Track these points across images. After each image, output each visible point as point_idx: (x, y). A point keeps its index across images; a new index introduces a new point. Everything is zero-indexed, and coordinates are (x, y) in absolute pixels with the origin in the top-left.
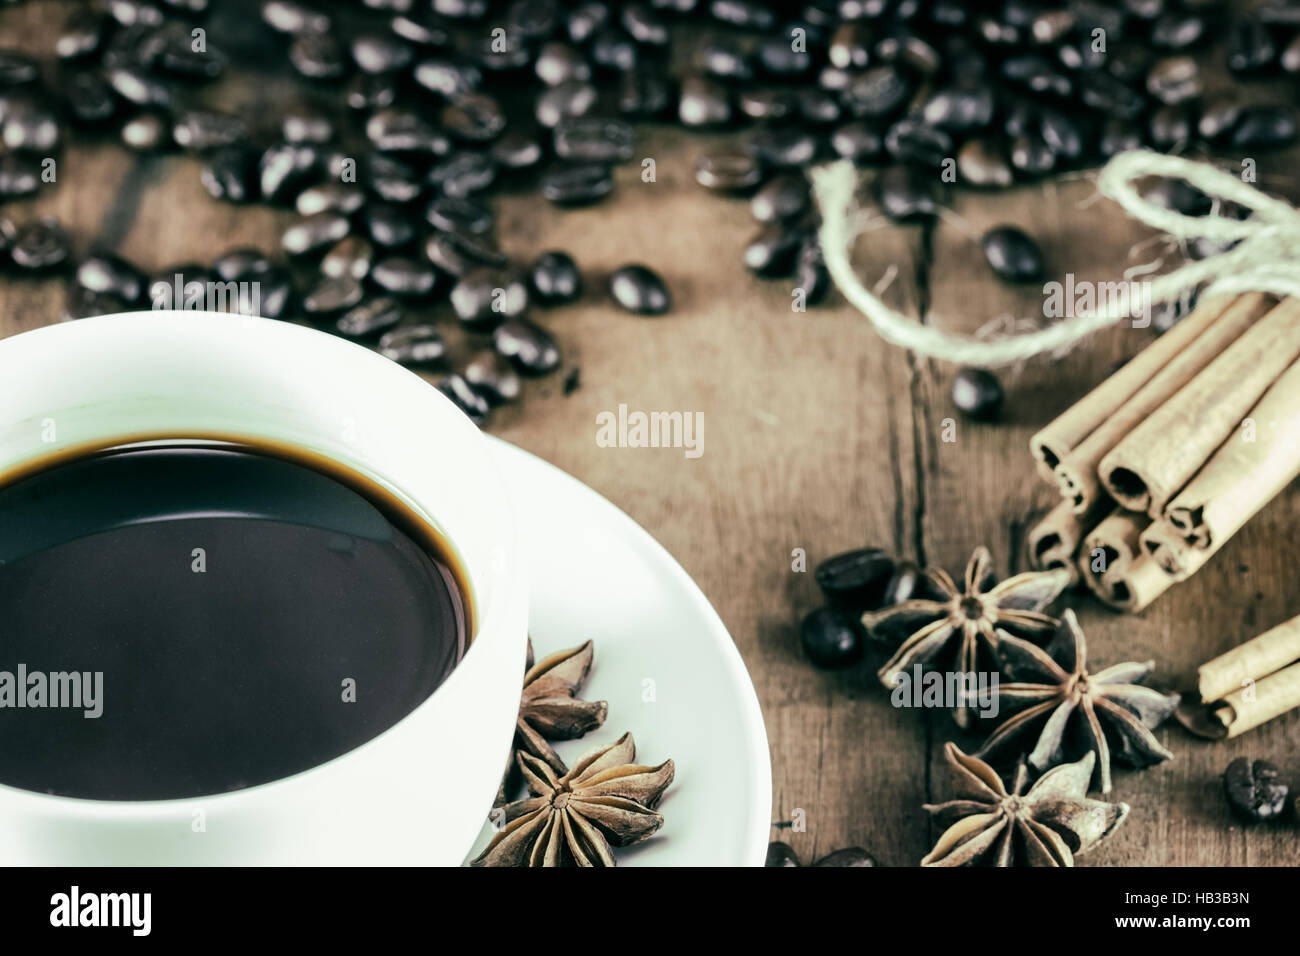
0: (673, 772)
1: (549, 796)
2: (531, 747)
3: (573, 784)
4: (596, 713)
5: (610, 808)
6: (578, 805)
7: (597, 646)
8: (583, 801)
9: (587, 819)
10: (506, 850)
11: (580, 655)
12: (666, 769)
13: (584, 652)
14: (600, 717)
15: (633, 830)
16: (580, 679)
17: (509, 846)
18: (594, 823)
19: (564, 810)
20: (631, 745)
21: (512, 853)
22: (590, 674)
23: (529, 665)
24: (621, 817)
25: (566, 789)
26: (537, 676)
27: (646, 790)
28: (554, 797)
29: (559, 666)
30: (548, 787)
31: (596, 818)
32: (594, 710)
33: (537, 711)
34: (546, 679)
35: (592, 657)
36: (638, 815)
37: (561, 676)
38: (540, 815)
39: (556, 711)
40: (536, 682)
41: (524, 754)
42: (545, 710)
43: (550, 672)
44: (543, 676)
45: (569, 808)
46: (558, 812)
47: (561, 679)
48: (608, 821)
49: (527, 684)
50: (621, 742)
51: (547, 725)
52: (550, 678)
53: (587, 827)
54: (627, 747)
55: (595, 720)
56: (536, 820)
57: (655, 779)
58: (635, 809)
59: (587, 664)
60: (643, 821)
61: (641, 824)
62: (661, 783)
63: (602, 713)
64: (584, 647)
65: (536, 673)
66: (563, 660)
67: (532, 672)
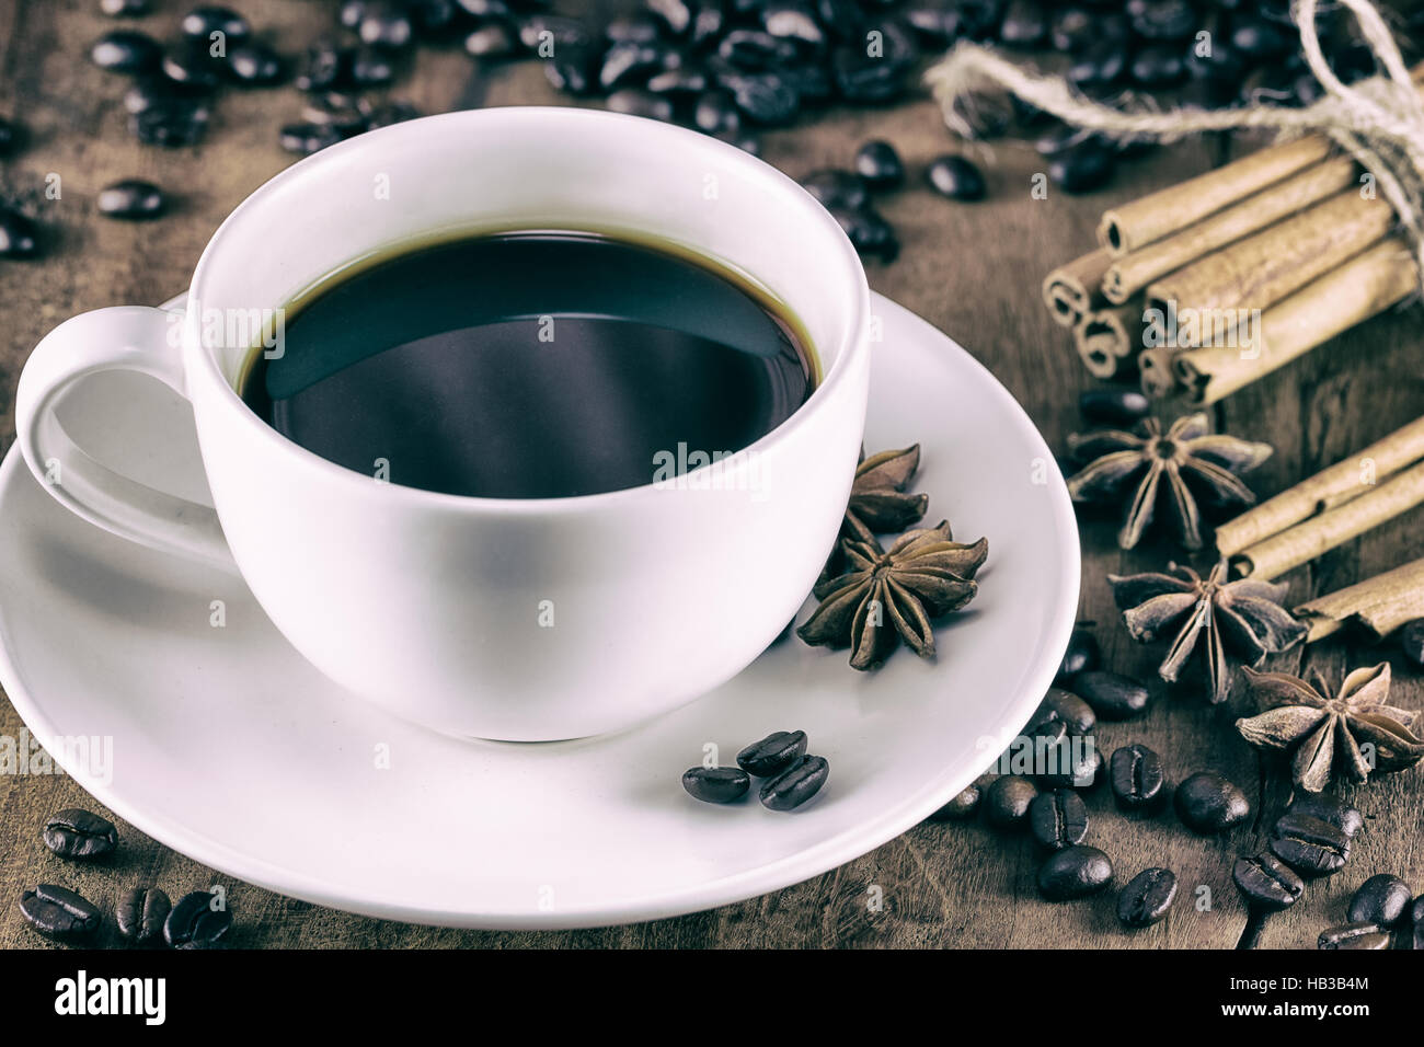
0: (987, 549)
1: (871, 570)
2: (854, 534)
3: (892, 558)
4: (917, 505)
5: (927, 576)
6: (898, 576)
7: (923, 451)
8: (902, 572)
9: (906, 588)
10: (830, 617)
11: (908, 456)
12: (980, 547)
13: (911, 454)
14: (920, 510)
15: (949, 598)
16: (905, 480)
17: (833, 613)
18: (912, 591)
19: (884, 580)
20: (947, 532)
21: (836, 621)
22: (915, 477)
23: (861, 461)
24: (938, 584)
25: (888, 563)
26: (865, 471)
27: (962, 566)
28: (875, 571)
29: (886, 464)
30: (869, 563)
31: (914, 587)
32: (915, 503)
33: (862, 501)
34: (873, 474)
35: (918, 460)
36: (954, 582)
37: (888, 473)
38: (862, 586)
39: (881, 502)
40: (863, 476)
41: (848, 540)
42: (870, 500)
43: (878, 468)
44: (871, 472)
45: (889, 578)
46: (879, 583)
47: (887, 476)
48: (927, 590)
49: (857, 476)
50: (938, 528)
51: (871, 515)
52: (877, 473)
53: (906, 595)
54: (944, 532)
55: (916, 512)
56: (858, 590)
57: (969, 555)
58: (950, 578)
59: (913, 465)
60: (958, 589)
61: (955, 592)
62: (975, 560)
63: (922, 505)
64: (911, 449)
65: (866, 469)
66: (891, 459)
67: (861, 467)
